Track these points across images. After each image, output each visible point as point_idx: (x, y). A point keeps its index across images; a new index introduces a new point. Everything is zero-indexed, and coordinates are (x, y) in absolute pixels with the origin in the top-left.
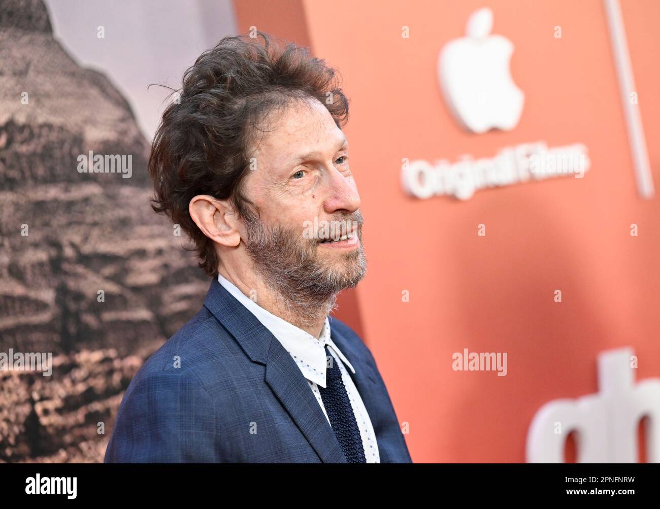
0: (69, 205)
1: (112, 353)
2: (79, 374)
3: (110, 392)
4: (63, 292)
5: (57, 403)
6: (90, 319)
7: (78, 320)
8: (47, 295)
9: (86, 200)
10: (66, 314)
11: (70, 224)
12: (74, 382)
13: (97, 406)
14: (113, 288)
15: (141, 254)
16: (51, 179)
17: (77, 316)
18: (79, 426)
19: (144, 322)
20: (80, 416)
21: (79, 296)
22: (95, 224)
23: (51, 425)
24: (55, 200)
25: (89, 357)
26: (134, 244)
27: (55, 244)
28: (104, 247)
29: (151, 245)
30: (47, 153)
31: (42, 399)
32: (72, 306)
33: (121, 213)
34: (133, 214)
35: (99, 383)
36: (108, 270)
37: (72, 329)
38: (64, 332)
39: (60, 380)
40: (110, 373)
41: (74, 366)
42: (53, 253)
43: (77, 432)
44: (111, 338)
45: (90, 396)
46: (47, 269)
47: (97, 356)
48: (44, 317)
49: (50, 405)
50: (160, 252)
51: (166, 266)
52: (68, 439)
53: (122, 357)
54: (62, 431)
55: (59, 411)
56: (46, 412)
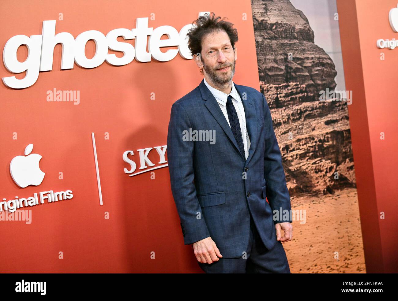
0: (291, 44)
1: (298, 83)
2: (290, 88)
3: (297, 93)
4: (287, 66)
5: (284, 95)
6: (293, 74)
7: (290, 74)
8: (283, 67)
9: (295, 43)
10: (287, 72)
11: (290, 50)
12: (288, 90)
13: (294, 96)
14: (299, 66)
15: (308, 58)
16: (286, 38)
17: (290, 73)
18: (289, 101)
19: (307, 75)
20: (289, 98)
21: (291, 68)
22: (296, 50)
23: (281, 100)
24: (287, 43)
25: (292, 84)
26: (306, 56)
27: (287, 55)
28: (298, 56)
29: (310, 56)
30: (285, 31)
31: (280, 94)
32: (289, 71)
33: (303, 48)
34: (306, 48)
35: (295, 91)
36: (299, 62)
37: (289, 77)
38: (287, 77)
39: (285, 89)
40: (298, 88)
41: (289, 86)
42: (285, 57)
43: (288, 102)
44: (298, 79)
45: (292, 93)
46: (283, 61)
47: (295, 84)
48: (282, 73)
49: (282, 95)
50: (312, 58)
51: (314, 62)
52: (286, 104)
53: (300, 84)
54: (284, 102)
55: (284, 97)
56: (281, 97)
